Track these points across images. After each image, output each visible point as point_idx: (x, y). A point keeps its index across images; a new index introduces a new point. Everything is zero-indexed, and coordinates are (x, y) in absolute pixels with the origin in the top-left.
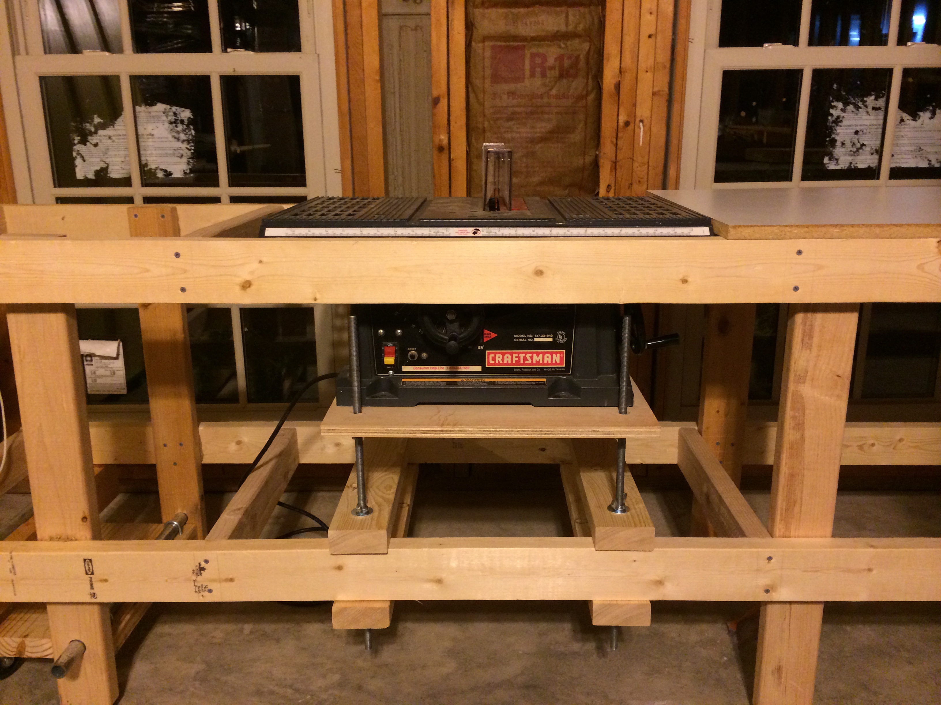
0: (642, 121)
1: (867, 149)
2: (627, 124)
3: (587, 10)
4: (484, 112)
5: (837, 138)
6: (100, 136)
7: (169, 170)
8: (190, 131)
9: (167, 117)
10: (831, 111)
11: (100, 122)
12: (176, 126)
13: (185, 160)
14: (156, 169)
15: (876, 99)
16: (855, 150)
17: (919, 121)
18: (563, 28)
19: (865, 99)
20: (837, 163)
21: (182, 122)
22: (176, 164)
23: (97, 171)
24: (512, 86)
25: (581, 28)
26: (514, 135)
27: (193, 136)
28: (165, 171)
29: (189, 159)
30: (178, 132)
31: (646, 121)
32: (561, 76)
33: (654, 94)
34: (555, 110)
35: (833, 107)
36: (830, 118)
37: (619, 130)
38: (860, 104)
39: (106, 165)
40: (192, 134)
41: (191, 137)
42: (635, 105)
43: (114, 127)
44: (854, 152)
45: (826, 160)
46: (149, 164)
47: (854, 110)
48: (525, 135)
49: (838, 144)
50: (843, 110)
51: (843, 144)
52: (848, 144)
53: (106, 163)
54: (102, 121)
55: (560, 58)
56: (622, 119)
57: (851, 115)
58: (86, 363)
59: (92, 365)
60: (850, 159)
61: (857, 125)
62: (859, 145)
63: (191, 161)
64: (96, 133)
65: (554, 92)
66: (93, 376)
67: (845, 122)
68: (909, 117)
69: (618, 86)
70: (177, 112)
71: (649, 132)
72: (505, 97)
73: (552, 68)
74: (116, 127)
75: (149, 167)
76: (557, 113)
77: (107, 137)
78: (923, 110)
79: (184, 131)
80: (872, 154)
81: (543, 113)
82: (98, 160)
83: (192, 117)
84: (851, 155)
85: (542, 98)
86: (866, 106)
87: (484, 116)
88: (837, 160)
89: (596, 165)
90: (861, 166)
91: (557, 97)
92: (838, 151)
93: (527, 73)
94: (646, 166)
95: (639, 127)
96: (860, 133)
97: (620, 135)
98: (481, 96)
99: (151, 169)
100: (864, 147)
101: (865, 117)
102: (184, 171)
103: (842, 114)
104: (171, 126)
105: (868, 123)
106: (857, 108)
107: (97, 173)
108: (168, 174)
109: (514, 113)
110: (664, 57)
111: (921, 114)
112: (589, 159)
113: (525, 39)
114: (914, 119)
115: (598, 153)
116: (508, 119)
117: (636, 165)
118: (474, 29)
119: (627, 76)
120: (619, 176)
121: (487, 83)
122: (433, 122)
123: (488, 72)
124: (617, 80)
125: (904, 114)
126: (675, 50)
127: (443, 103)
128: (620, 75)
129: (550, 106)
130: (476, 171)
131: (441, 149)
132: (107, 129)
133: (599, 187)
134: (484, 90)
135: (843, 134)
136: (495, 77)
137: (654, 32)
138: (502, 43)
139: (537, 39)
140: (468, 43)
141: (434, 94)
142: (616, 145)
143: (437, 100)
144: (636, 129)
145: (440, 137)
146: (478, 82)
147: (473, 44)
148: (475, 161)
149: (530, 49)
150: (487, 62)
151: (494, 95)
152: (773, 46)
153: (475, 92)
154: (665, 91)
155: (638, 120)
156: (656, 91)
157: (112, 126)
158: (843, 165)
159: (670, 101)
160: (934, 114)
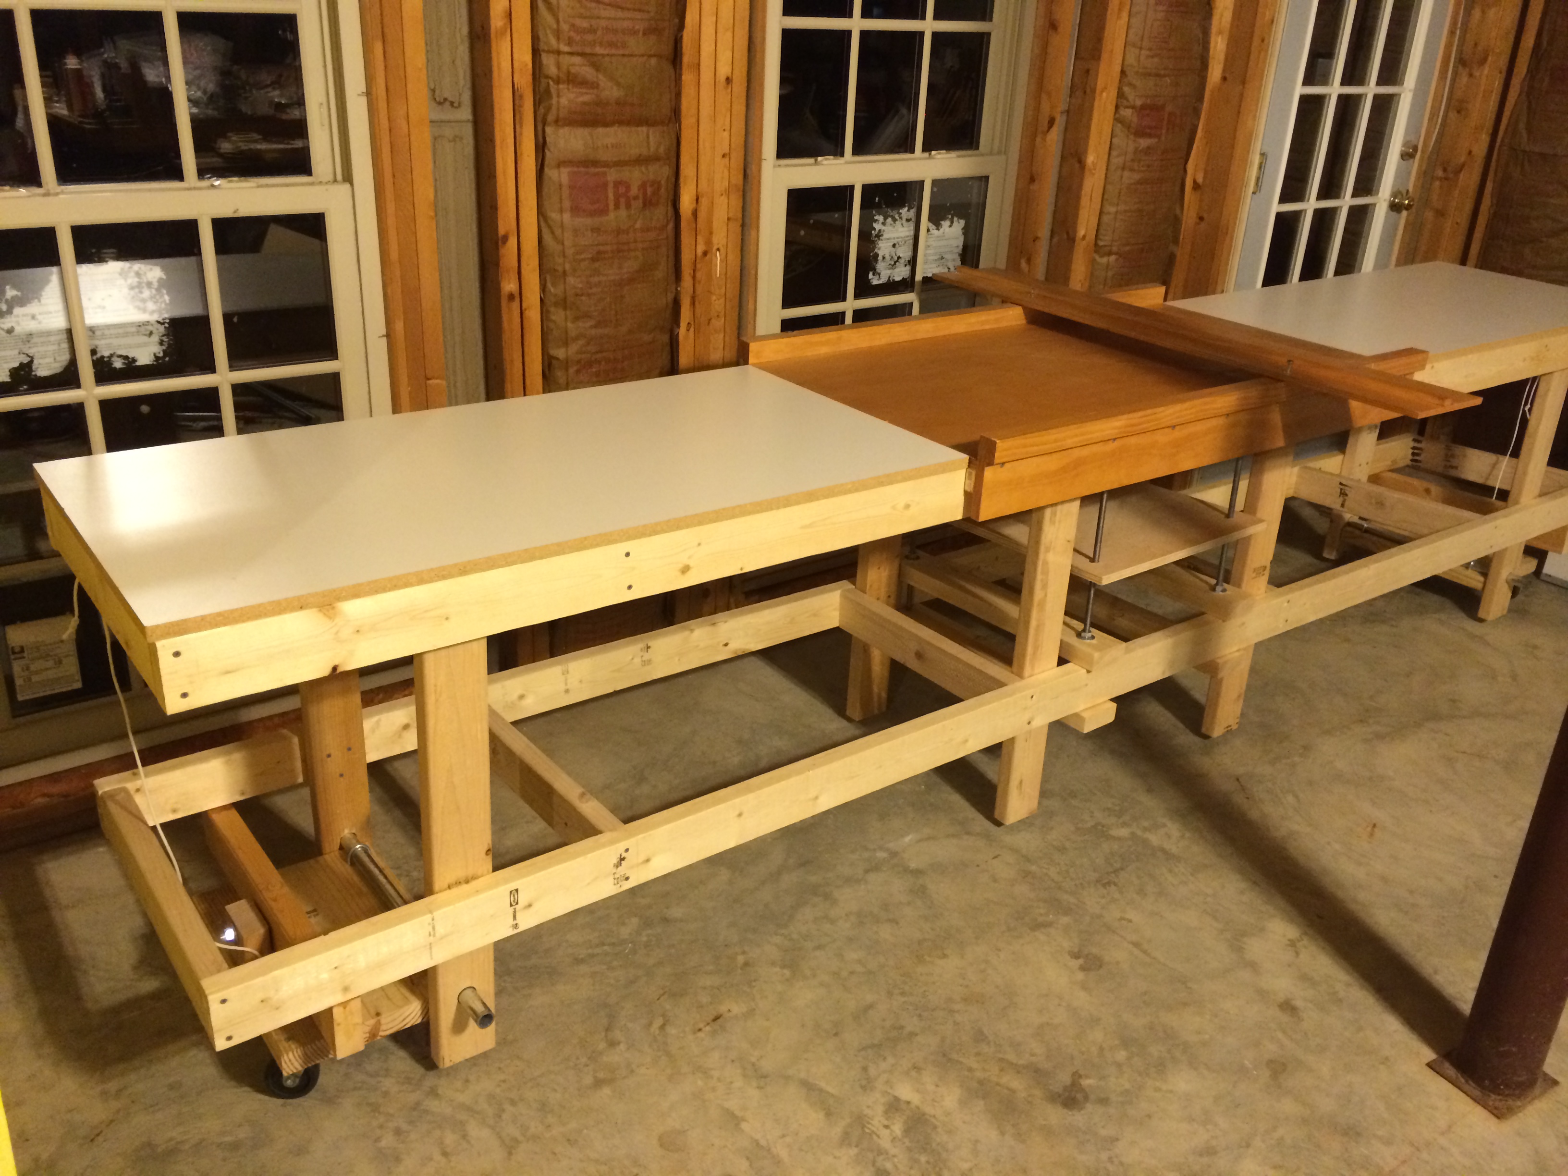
0: (718, 249)
1: (902, 261)
2: (705, 253)
3: (665, 128)
4: (564, 252)
5: (879, 252)
6: (17, 316)
7: (131, 355)
8: (162, 296)
9: (126, 279)
10: (875, 225)
11: (17, 296)
12: (141, 292)
13: (155, 338)
14: (111, 356)
15: (908, 210)
16: (893, 263)
17: (942, 230)
18: (645, 152)
19: (901, 211)
20: (879, 278)
21: (149, 284)
22: (139, 346)
23: (14, 368)
24: (595, 221)
25: (662, 150)
26: (603, 278)
27: (166, 304)
28: (126, 358)
29: (163, 336)
30: (144, 301)
31: (722, 249)
32: (645, 205)
33: (729, 219)
34: (640, 245)
35: (876, 221)
36: (873, 232)
37: (698, 260)
38: (897, 217)
39: (29, 359)
40: (165, 301)
41: (163, 305)
42: (711, 233)
43: (39, 301)
44: (893, 266)
45: (871, 276)
46: (97, 350)
47: (892, 222)
48: (612, 278)
49: (880, 258)
50: (884, 224)
51: (884, 258)
52: (888, 257)
53: (29, 356)
54: (19, 294)
55: (643, 186)
56: (700, 249)
57: (890, 228)
58: (12, 657)
59: (24, 657)
60: (889, 272)
61: (894, 238)
62: (896, 258)
63: (165, 339)
64: (10, 311)
65: (638, 226)
66: (27, 673)
67: (885, 236)
68: (934, 227)
69: (695, 213)
70: (141, 272)
71: (725, 260)
72: (589, 233)
73: (636, 198)
74: (43, 301)
75: (99, 355)
76: (643, 249)
77: (30, 318)
78: (944, 219)
79: (152, 298)
80: (906, 265)
81: (629, 250)
82: (16, 352)
83: (164, 277)
84: (890, 269)
85: (628, 233)
86: (901, 218)
87: (564, 256)
88: (879, 274)
89: (676, 304)
90: (898, 278)
91: (642, 230)
92: (881, 266)
93: (611, 206)
94: (723, 299)
95: (716, 256)
96: (897, 246)
97: (698, 266)
98: (558, 232)
99: (103, 357)
100: (900, 260)
101: (901, 229)
102: (155, 354)
103: (883, 228)
104: (132, 293)
105: (902, 235)
106: (895, 220)
107: (14, 372)
108: (130, 361)
109: (599, 253)
110: (738, 179)
111: (942, 222)
112: (670, 297)
113: (606, 165)
114: (938, 229)
115: (679, 289)
116: (593, 260)
117: (714, 298)
118: (546, 151)
119: (704, 201)
120: (698, 311)
121: (567, 217)
122: (501, 264)
123: (567, 204)
124: (694, 205)
125: (930, 225)
126: (748, 171)
127: (512, 242)
128: (697, 200)
129: (635, 242)
130: (554, 322)
131: (511, 297)
132: (28, 305)
133: (678, 326)
134: (562, 226)
135: (883, 248)
136: (576, 210)
137: (727, 151)
138: (582, 169)
139: (619, 164)
140: (539, 167)
141: (501, 231)
142: (694, 277)
143: (505, 238)
144: (714, 258)
145: (509, 283)
146: (554, 215)
147: (546, 170)
148: (552, 309)
149: (612, 175)
150: (566, 192)
151: (576, 231)
152: (826, 159)
153: (550, 227)
154: (740, 215)
155: (715, 248)
156: (731, 215)
157: (36, 300)
158: (883, 280)
159: (743, 225)
160: (952, 222)
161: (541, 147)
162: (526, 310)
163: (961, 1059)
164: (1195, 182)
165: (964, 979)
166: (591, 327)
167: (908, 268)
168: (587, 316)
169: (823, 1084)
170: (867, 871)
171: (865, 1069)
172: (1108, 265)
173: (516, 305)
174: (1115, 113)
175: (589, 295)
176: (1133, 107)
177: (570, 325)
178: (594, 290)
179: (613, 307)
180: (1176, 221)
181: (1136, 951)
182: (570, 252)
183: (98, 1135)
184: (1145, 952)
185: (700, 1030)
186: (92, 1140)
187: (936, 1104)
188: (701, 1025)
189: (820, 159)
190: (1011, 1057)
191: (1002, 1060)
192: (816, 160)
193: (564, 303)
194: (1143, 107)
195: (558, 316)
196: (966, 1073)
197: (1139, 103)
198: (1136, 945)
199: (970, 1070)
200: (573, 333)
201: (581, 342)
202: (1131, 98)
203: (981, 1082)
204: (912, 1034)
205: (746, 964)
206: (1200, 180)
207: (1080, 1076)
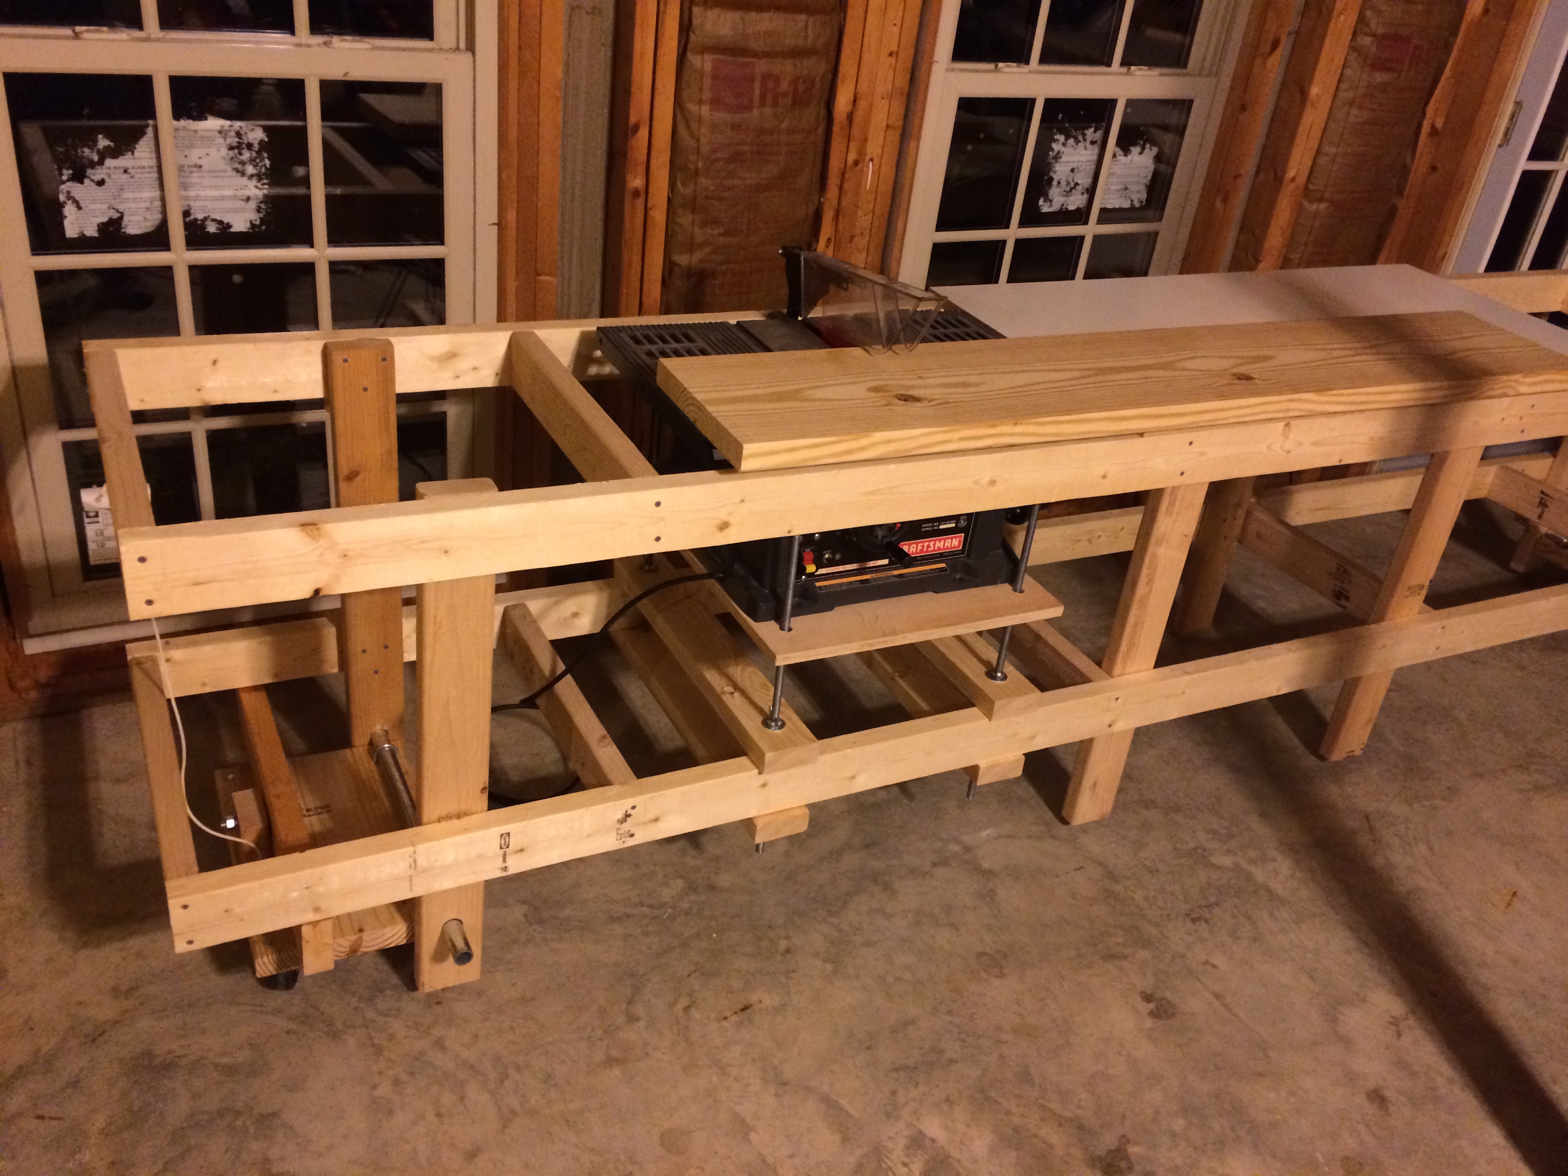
0: (872, 160)
1: (1079, 188)
2: (856, 163)
3: (828, 18)
4: (698, 149)
5: (1054, 176)
6: (109, 168)
7: (226, 221)
8: (262, 160)
9: (225, 139)
10: (1054, 145)
11: (109, 146)
12: (241, 154)
13: (253, 205)
14: (205, 219)
15: (1095, 132)
16: (1068, 189)
17: (1130, 157)
18: (800, 42)
19: (1085, 132)
20: (1051, 206)
21: (250, 146)
22: (236, 211)
23: (102, 223)
24: (737, 118)
25: (821, 42)
26: (736, 182)
27: (266, 168)
28: (220, 222)
29: (261, 202)
30: (243, 163)
31: (876, 160)
32: (794, 104)
33: (888, 126)
34: (784, 149)
35: (1056, 141)
36: (1051, 153)
37: (847, 170)
38: (1080, 138)
39: (119, 215)
40: (265, 165)
41: (263, 170)
42: (866, 140)
43: (133, 154)
44: (1068, 192)
45: (1041, 202)
46: (192, 211)
47: (1074, 144)
48: (749, 182)
49: (1055, 183)
50: (1064, 145)
51: (1059, 183)
52: (1063, 183)
53: (117, 211)
54: (112, 144)
55: (795, 81)
56: (852, 157)
57: (1071, 150)
58: (86, 520)
60: (1062, 199)
61: (1074, 162)
62: (1072, 185)
63: (263, 206)
64: (101, 162)
65: (784, 126)
67: (1064, 158)
68: (1121, 153)
69: (850, 116)
70: (242, 132)
71: (877, 173)
72: (728, 130)
73: (785, 94)
74: (137, 154)
75: (192, 217)
76: (786, 153)
77: (122, 171)
78: (1134, 144)
79: (252, 160)
80: (1083, 194)
81: (771, 153)
82: (106, 206)
83: (266, 139)
84: (1064, 196)
85: (771, 134)
86: (1085, 140)
87: (698, 154)
88: (1051, 201)
89: (818, 217)
90: (1071, 208)
91: (788, 132)
92: (1054, 192)
93: (756, 102)
94: (871, 215)
95: (868, 166)
96: (1076, 171)
97: (847, 176)
98: (694, 126)
99: (196, 220)
100: (1077, 187)
101: (1083, 152)
102: (251, 222)
103: (1062, 149)
104: (231, 153)
105: (1084, 159)
106: (1077, 141)
107: (103, 228)
108: (225, 227)
109: (737, 153)
110: (902, 81)
111: (1132, 148)
112: (812, 208)
113: (755, 54)
114: (1126, 155)
115: (822, 200)
116: (731, 160)
117: (860, 213)
118: (691, 34)
119: (862, 104)
120: (841, 227)
121: (705, 110)
122: (628, 156)
123: (707, 95)
124: (850, 107)
125: (1118, 149)
126: (917, 73)
127: (643, 133)
128: (855, 101)
129: (779, 145)
130: (680, 225)
131: (636, 193)
132: (121, 157)
133: (817, 241)
134: (700, 119)
135: (1060, 171)
136: (716, 103)
137: (895, 49)
138: (728, 58)
139: (767, 55)
140: (681, 50)
141: (633, 120)
142: (841, 188)
143: (636, 128)
144: (865, 169)
145: (635, 177)
146: (692, 107)
147: (689, 55)
148: (680, 211)
149: (762, 66)
150: (707, 81)
151: (714, 127)
152: (1007, 66)
153: (685, 119)
154: (900, 123)
155: (868, 158)
156: (890, 122)
157: (130, 153)
158: (1055, 207)
159: (903, 136)
160: (1143, 149)
161: (686, 28)
162: (651, 209)
163: (1001, 1101)
164: (1433, 127)
165: (1019, 1005)
166: (719, 235)
167: (1086, 197)
168: (716, 222)
169: (844, 1103)
170: (934, 865)
171: (893, 1093)
172: (1316, 213)
173: (640, 202)
174: (1352, 40)
175: (721, 199)
176: (1374, 35)
177: (696, 229)
178: (727, 194)
179: (746, 214)
180: (1405, 170)
181: (1217, 1004)
182: (705, 149)
183: (101, 1035)
184: (1225, 1005)
185: (725, 1018)
186: (94, 1040)
187: (963, 1147)
188: (728, 1014)
189: (1000, 65)
190: (1055, 1106)
191: (1043, 1107)
192: (996, 66)
193: (693, 206)
194: (1385, 37)
195: (685, 219)
196: (1003, 1116)
197: (1381, 31)
198: (1217, 996)
199: (1008, 1113)
200: (699, 239)
201: (707, 250)
202: (1373, 24)
203: (1017, 1130)
204: (952, 1061)
205: (788, 951)
206: (1439, 124)
207: (1128, 1141)
